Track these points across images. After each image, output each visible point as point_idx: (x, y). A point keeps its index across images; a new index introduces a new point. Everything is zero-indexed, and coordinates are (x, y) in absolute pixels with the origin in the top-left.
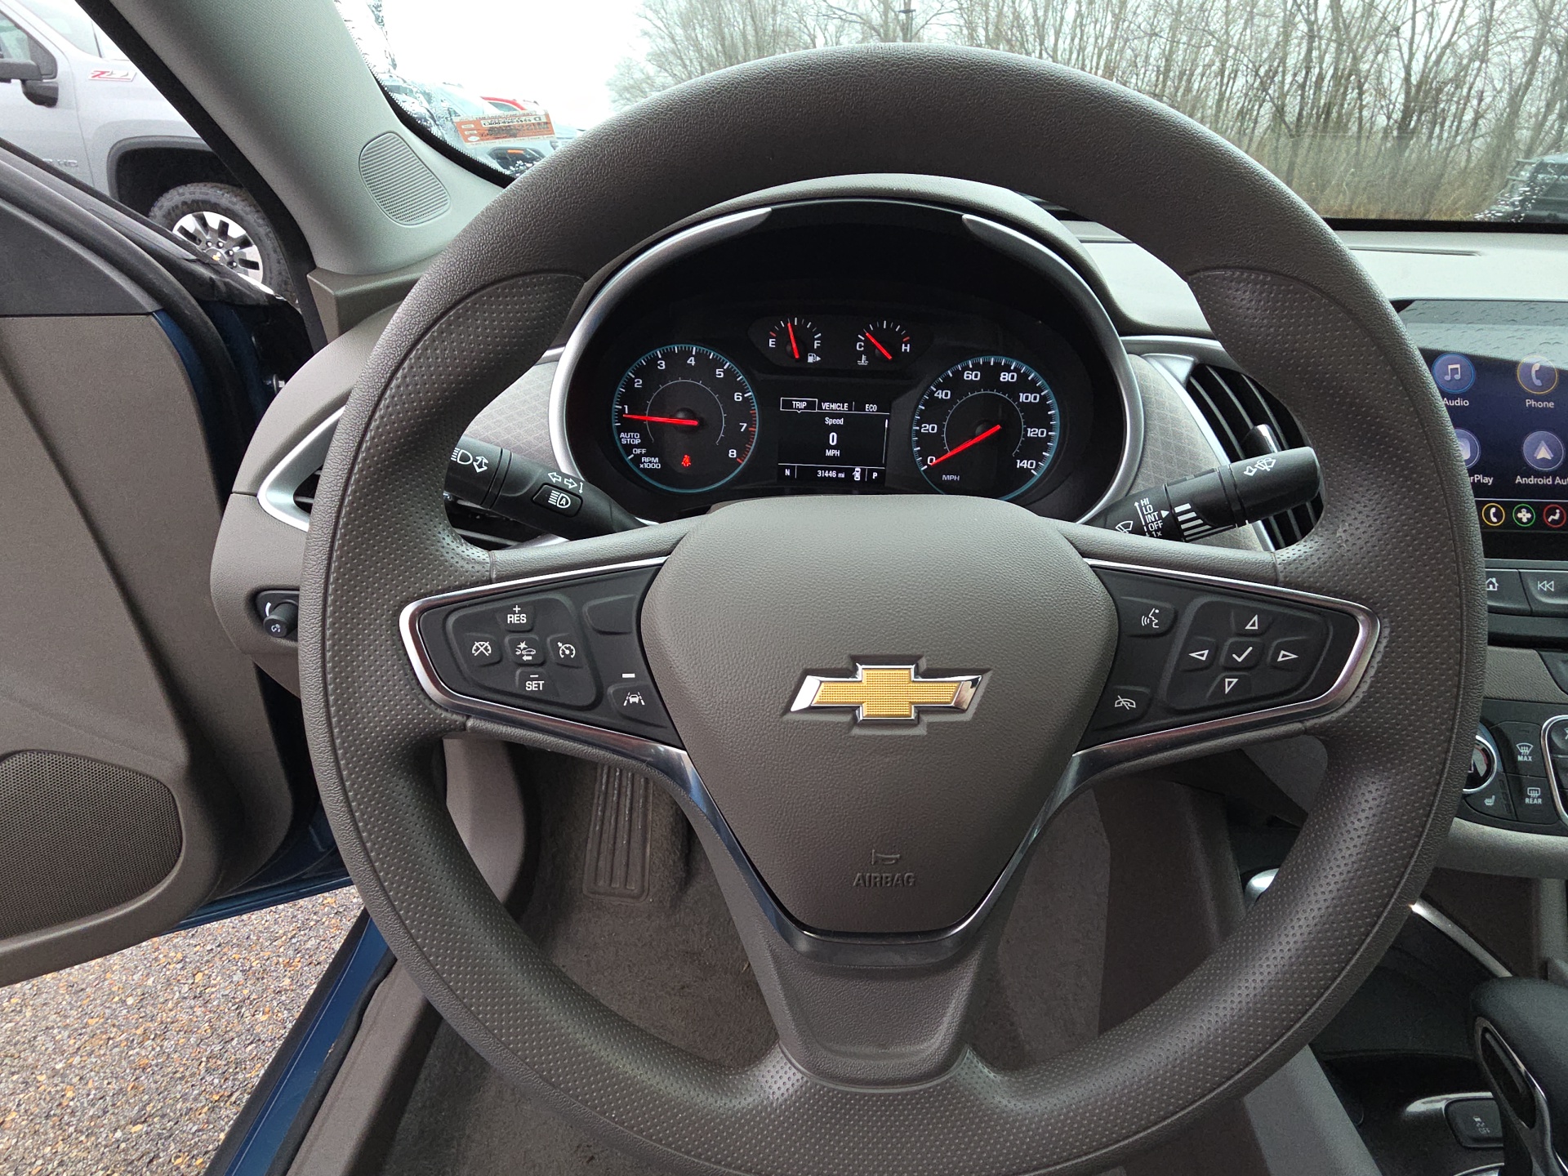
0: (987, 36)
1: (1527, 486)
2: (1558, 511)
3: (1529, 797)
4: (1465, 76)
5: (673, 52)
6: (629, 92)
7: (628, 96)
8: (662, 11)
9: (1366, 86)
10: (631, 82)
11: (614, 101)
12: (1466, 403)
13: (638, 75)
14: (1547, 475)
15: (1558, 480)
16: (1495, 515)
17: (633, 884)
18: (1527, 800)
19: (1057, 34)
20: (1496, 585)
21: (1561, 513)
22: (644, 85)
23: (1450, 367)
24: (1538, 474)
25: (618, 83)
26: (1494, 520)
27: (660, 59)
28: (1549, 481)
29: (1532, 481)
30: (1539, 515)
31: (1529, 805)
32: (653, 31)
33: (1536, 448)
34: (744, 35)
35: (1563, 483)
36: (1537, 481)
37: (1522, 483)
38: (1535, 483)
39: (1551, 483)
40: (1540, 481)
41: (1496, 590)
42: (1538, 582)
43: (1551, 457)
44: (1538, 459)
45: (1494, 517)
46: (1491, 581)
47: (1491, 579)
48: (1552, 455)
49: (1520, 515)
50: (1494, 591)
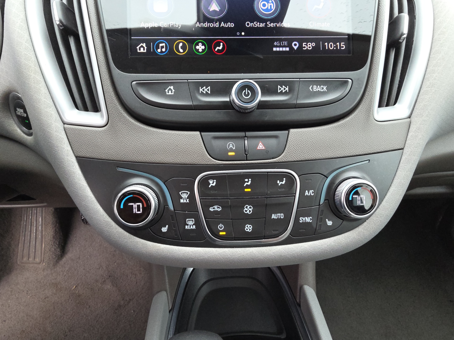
2: (221, 44)
3: (188, 225)
15: (222, 24)
16: (182, 48)
17: (37, 258)
18: (186, 227)
20: (173, 90)
21: (223, 45)
24: (210, 21)
26: (181, 51)
28: (217, 25)
30: (210, 48)
31: (188, 230)
33: (209, 4)
35: (226, 26)
36: (209, 25)
37: (200, 26)
38: (208, 26)
39: (218, 26)
40: (212, 25)
41: (173, 94)
42: (200, 87)
43: (219, 10)
44: (210, 10)
45: (181, 49)
46: (170, 88)
47: (170, 87)
48: (220, 9)
49: (197, 47)
50: (172, 94)
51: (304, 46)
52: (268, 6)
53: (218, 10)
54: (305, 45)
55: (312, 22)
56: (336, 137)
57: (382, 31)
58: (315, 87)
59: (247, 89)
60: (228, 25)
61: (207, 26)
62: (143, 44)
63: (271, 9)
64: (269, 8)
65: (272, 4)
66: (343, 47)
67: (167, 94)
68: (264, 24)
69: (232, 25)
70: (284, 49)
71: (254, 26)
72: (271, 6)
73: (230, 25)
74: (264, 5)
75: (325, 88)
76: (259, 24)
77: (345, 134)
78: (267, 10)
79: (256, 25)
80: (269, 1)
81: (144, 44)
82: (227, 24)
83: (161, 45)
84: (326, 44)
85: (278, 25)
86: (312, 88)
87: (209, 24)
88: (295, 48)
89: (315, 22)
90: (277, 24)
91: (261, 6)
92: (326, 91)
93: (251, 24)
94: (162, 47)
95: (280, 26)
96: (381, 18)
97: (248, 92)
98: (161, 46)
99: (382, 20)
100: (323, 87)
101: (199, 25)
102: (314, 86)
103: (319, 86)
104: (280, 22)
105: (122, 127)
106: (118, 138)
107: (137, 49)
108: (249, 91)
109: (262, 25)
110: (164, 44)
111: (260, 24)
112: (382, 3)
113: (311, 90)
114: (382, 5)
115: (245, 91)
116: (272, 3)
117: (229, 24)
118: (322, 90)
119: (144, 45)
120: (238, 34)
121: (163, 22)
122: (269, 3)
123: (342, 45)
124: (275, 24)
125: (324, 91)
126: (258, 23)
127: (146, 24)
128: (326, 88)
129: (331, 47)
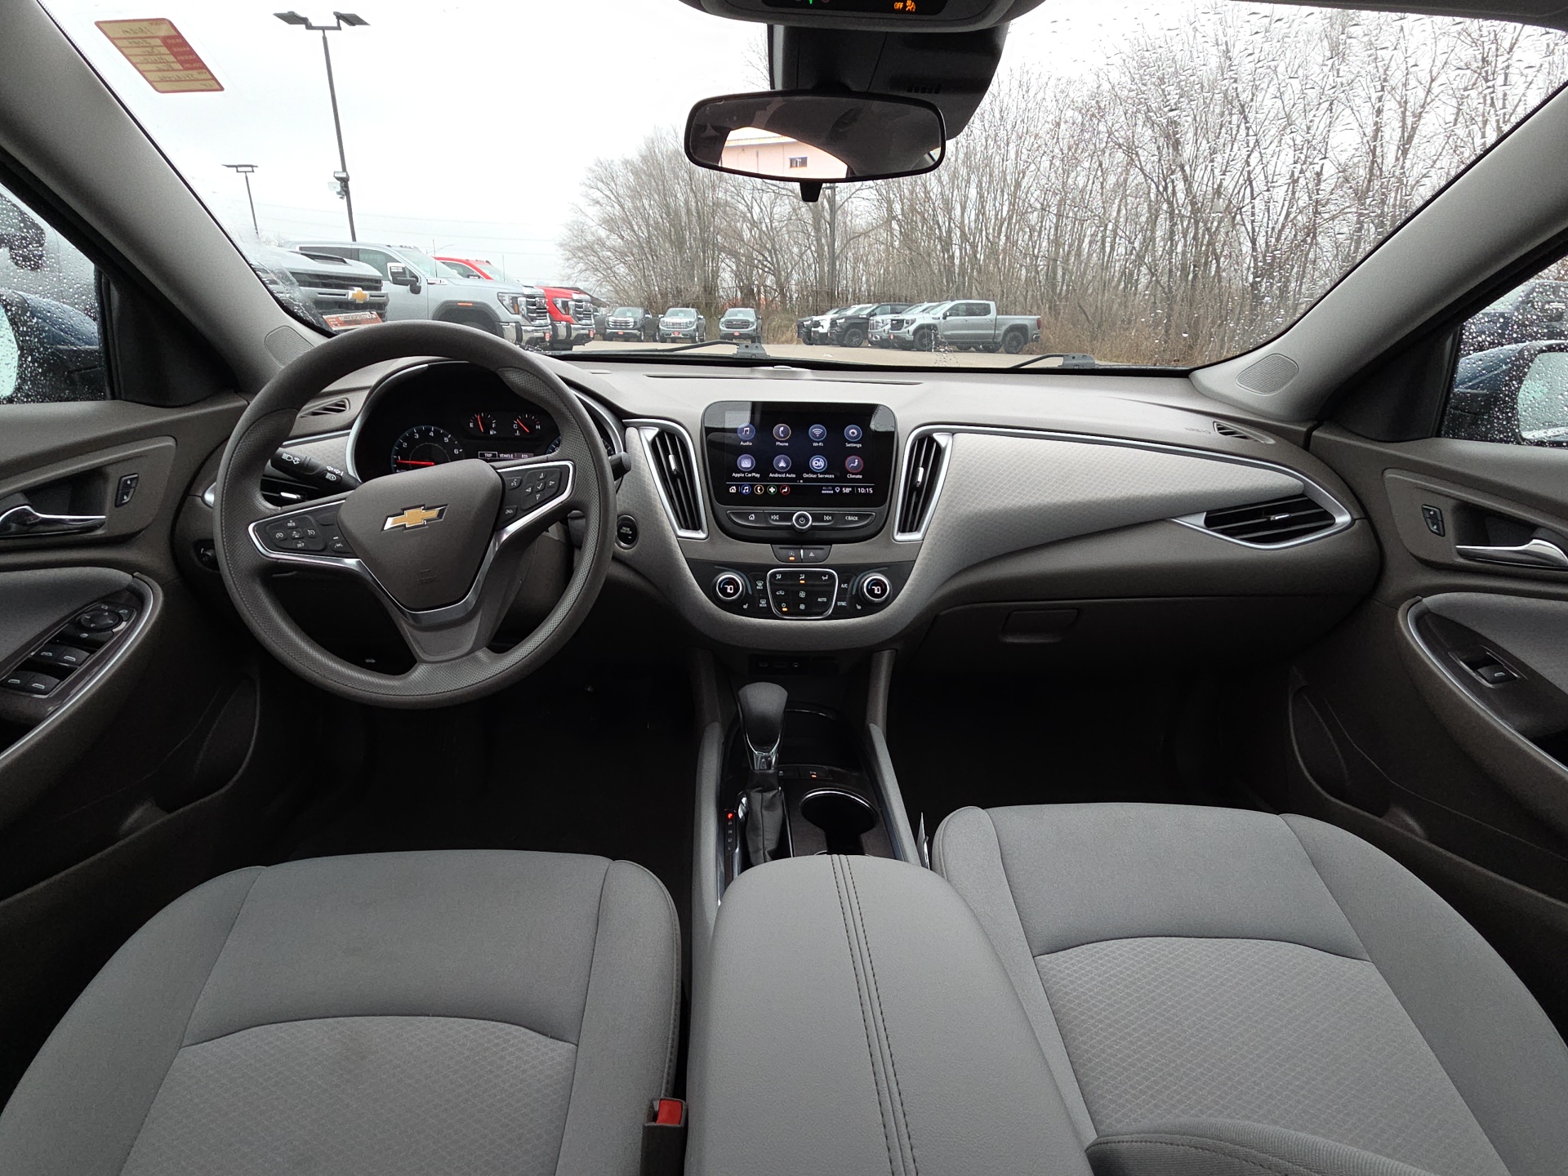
0: (902, 209)
1: (774, 477)
2: (787, 488)
3: (761, 604)
5: (623, 219)
6: (582, 252)
7: (581, 255)
8: (613, 184)
10: (584, 243)
11: (568, 259)
12: (751, 444)
13: (590, 238)
14: (783, 473)
15: (788, 475)
19: (963, 209)
20: (754, 517)
22: (596, 246)
23: (745, 429)
24: (779, 473)
25: (571, 244)
26: (759, 492)
27: (610, 223)
28: (784, 476)
29: (776, 475)
30: (778, 489)
31: (761, 607)
32: (604, 201)
33: (779, 462)
34: (687, 203)
35: (790, 477)
40: (780, 476)
41: (754, 519)
42: (772, 516)
44: (780, 466)
45: (759, 490)
47: (752, 515)
48: (786, 465)
49: (770, 490)
51: (843, 490)
52: (819, 464)
55: (850, 475)
59: (802, 517)
60: (791, 475)
63: (821, 466)
65: (822, 463)
67: (751, 519)
70: (830, 491)
74: (816, 463)
77: (869, 549)
78: (818, 466)
81: (735, 487)
84: (859, 489)
89: (852, 475)
90: (825, 475)
91: (814, 463)
93: (807, 475)
94: (747, 489)
95: (827, 477)
101: (772, 475)
102: (849, 517)
103: (852, 517)
105: (718, 540)
106: (716, 548)
107: (730, 490)
108: (804, 519)
109: (815, 476)
113: (847, 519)
115: (801, 519)
120: (798, 481)
123: (870, 490)
124: (823, 476)
125: (855, 520)
126: (812, 475)
127: (736, 474)
128: (857, 518)
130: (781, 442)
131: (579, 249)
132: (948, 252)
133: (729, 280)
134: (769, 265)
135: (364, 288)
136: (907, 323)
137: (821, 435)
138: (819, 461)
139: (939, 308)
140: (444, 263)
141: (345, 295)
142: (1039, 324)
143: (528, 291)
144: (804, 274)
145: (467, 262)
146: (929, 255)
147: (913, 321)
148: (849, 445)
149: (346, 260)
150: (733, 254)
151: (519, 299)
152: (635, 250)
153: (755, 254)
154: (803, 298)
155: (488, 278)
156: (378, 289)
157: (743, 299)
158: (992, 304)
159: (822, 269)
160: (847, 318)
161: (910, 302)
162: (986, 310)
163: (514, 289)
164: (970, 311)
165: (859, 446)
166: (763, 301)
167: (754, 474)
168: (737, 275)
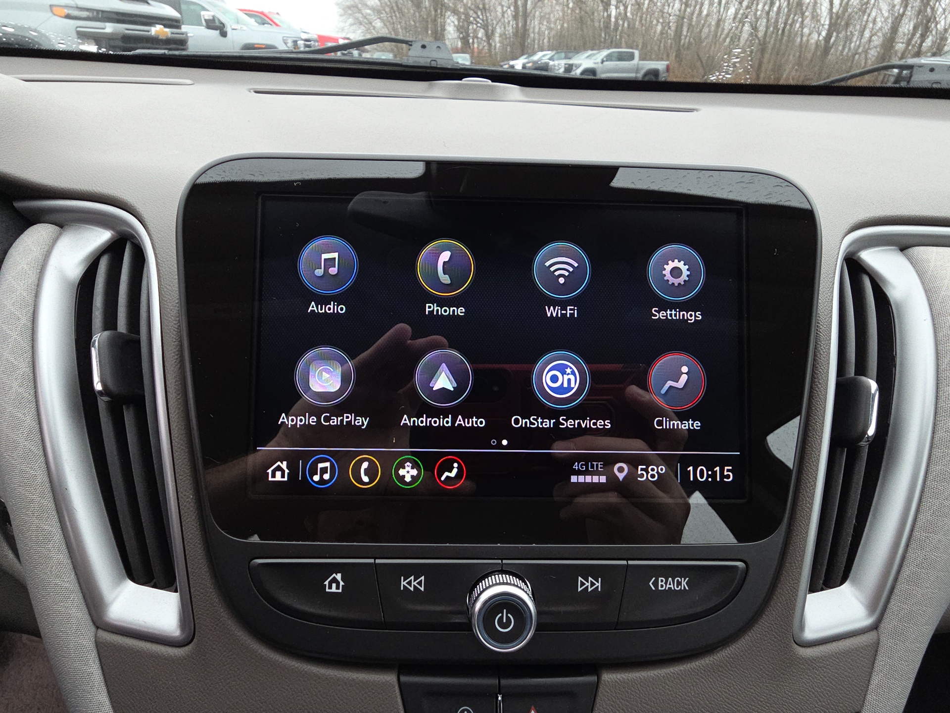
1: (416, 428)
2: (456, 465)
4: (866, 8)
6: (351, 10)
7: (350, 12)
9: (807, 14)
11: (342, 15)
12: (342, 309)
14: (444, 413)
15: (460, 421)
16: (367, 472)
20: (342, 583)
21: (460, 467)
23: (325, 256)
24: (433, 412)
26: (366, 479)
28: (447, 422)
29: (423, 421)
30: (429, 472)
33: (432, 373)
35: (467, 425)
36: (430, 421)
37: (409, 424)
38: (428, 425)
39: (450, 424)
40: (435, 422)
41: (340, 591)
42: (402, 578)
43: (453, 387)
44: (434, 389)
45: (365, 475)
46: (334, 577)
47: (334, 575)
48: (456, 385)
49: (402, 472)
50: (337, 592)
51: (639, 472)
52: (563, 380)
53: (452, 389)
54: (642, 470)
55: (661, 419)
56: (707, 696)
57: (817, 445)
58: (662, 581)
59: (505, 611)
60: (472, 421)
61: (424, 424)
62: (282, 463)
63: (569, 388)
64: (565, 385)
65: (572, 377)
66: (728, 477)
67: (327, 590)
68: (552, 421)
69: (481, 423)
70: (596, 479)
71: (530, 425)
72: (569, 380)
73: (476, 423)
74: (554, 379)
75: (684, 583)
76: (541, 420)
77: (728, 689)
78: (561, 390)
79: (534, 424)
80: (566, 370)
81: (285, 463)
82: (470, 420)
83: (321, 465)
84: (691, 468)
85: (583, 423)
86: (656, 584)
87: (431, 419)
88: (621, 476)
89: (668, 419)
90: (581, 421)
91: (547, 379)
92: (687, 588)
93: (524, 421)
94: (324, 470)
95: (588, 426)
96: (816, 413)
97: (508, 618)
98: (321, 468)
99: (818, 420)
100: (680, 580)
101: (408, 422)
102: (660, 579)
103: (670, 579)
104: (588, 418)
105: (224, 656)
106: (212, 684)
107: (268, 473)
108: (509, 615)
109: (548, 424)
110: (327, 464)
111: (545, 420)
112: (820, 378)
113: (654, 589)
114: (819, 383)
115: (500, 615)
116: (572, 374)
117: (475, 419)
118: (678, 587)
119: (284, 465)
120: (494, 442)
121: (328, 415)
122: (566, 374)
123: (726, 473)
124: (576, 422)
125: (683, 588)
126: (540, 418)
127: (290, 417)
128: (686, 583)
129: (702, 476)
130: (442, 302)
131: (349, 7)
132: (607, 12)
133: (452, 32)
134: (481, 21)
135: (165, 26)
136: (576, 67)
137: (574, 278)
138: (562, 369)
139: (598, 55)
140: (246, 14)
141: (148, 31)
142: (668, 69)
143: (304, 36)
144: (505, 28)
145: (262, 13)
146: (593, 13)
147: (580, 66)
148: (662, 315)
149: (150, 2)
150: (455, 12)
151: (298, 42)
152: (388, 10)
153: (471, 12)
154: (504, 47)
155: (277, 25)
156: (179, 27)
157: (462, 48)
158: (637, 53)
159: (517, 24)
160: (535, 62)
161: (577, 50)
162: (631, 57)
163: (294, 35)
164: (621, 57)
165: (693, 317)
166: (476, 50)
167: (348, 418)
168: (459, 29)
